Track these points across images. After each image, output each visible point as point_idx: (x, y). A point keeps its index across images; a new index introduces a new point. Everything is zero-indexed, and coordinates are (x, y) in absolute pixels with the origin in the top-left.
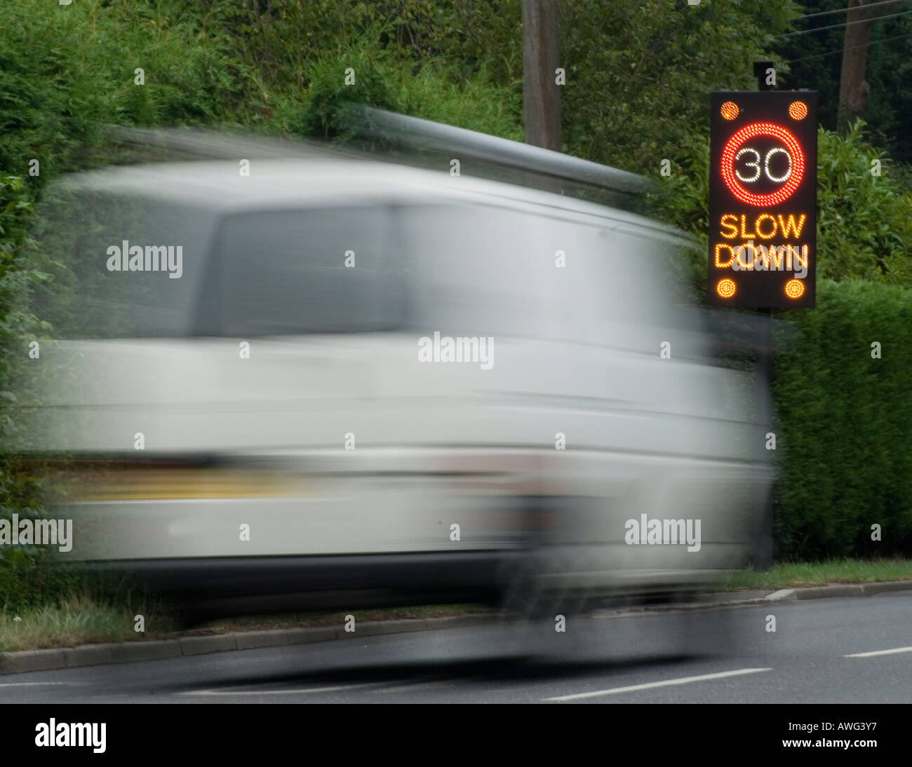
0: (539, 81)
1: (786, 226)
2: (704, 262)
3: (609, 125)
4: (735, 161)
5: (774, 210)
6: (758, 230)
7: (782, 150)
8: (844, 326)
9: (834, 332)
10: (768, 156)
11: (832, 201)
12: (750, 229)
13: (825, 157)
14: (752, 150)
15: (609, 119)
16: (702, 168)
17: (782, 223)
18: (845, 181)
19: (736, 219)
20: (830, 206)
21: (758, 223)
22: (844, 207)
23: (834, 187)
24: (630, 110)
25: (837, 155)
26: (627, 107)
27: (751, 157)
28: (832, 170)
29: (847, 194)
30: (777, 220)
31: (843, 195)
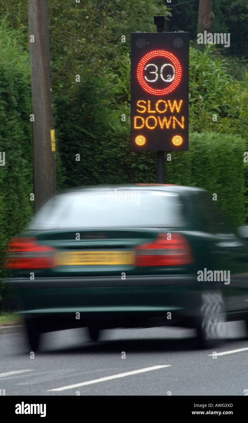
0: (37, 29)
1: (172, 106)
2: (128, 125)
3: (75, 51)
4: (144, 70)
5: (165, 97)
6: (157, 109)
7: (169, 65)
8: (203, 158)
9: (198, 162)
10: (162, 68)
11: (196, 88)
12: (153, 108)
13: (192, 63)
14: (154, 65)
15: (75, 47)
16: (125, 70)
17: (170, 104)
18: (203, 76)
19: (145, 102)
20: (195, 90)
21: (157, 105)
22: (202, 90)
23: (197, 80)
24: (87, 42)
25: (199, 61)
26: (85, 40)
27: (153, 69)
28: (196, 70)
29: (204, 83)
30: (168, 103)
31: (202, 83)
